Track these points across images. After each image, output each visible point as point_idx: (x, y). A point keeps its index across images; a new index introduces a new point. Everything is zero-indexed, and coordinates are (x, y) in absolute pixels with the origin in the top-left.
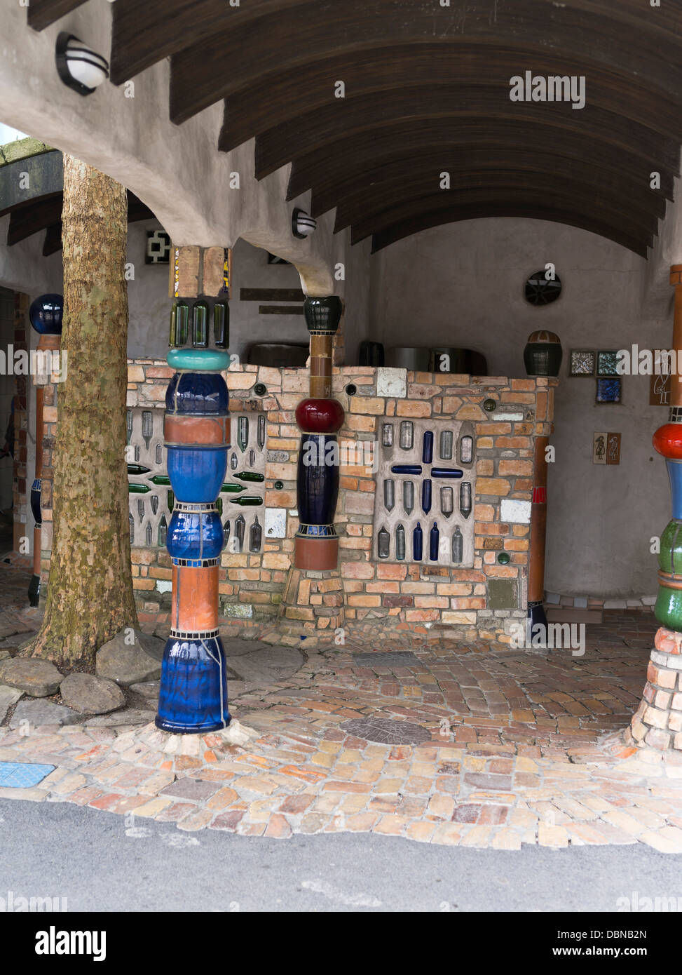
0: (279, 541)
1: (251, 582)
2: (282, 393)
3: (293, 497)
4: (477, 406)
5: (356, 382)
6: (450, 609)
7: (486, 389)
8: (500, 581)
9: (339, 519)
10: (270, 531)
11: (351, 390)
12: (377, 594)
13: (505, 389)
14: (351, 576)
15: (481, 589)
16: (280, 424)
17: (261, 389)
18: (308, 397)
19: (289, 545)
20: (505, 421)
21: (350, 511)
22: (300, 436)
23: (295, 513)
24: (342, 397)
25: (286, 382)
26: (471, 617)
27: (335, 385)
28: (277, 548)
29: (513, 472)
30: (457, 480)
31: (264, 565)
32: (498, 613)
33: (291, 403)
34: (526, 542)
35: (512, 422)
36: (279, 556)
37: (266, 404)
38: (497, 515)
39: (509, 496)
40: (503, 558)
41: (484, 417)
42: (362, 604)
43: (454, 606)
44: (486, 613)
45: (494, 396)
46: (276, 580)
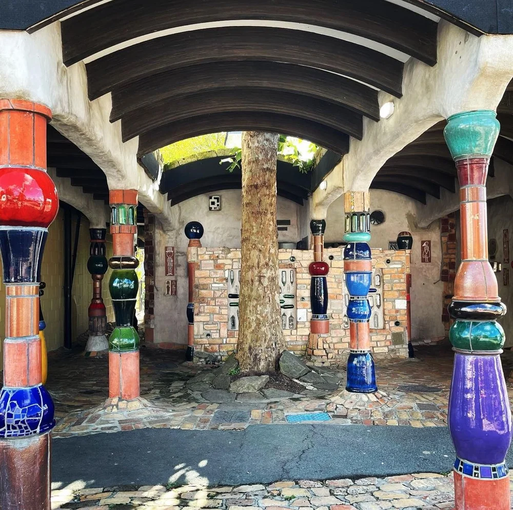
0: (304, 323)
1: (293, 341)
2: (303, 260)
3: (309, 303)
4: (383, 262)
5: (334, 255)
6: (377, 346)
7: (387, 255)
8: (397, 333)
9: (328, 312)
10: (300, 319)
11: (331, 258)
12: (347, 342)
13: (395, 255)
14: (335, 336)
15: (389, 337)
16: (303, 273)
17: (293, 259)
18: (313, 261)
19: (308, 324)
20: (394, 268)
21: (333, 308)
22: (310, 277)
23: (310, 310)
24: (328, 261)
25: (304, 256)
26: (386, 349)
27: (324, 256)
28: (303, 326)
29: (398, 289)
30: (374, 293)
31: (298, 334)
32: (397, 346)
33: (306, 264)
34: (406, 316)
35: (397, 268)
36: (305, 329)
37: (296, 265)
38: (394, 306)
39: (398, 298)
40: (397, 324)
41: (386, 267)
42: (341, 347)
43: (379, 345)
44: (392, 347)
45: (389, 258)
46: (303, 340)
